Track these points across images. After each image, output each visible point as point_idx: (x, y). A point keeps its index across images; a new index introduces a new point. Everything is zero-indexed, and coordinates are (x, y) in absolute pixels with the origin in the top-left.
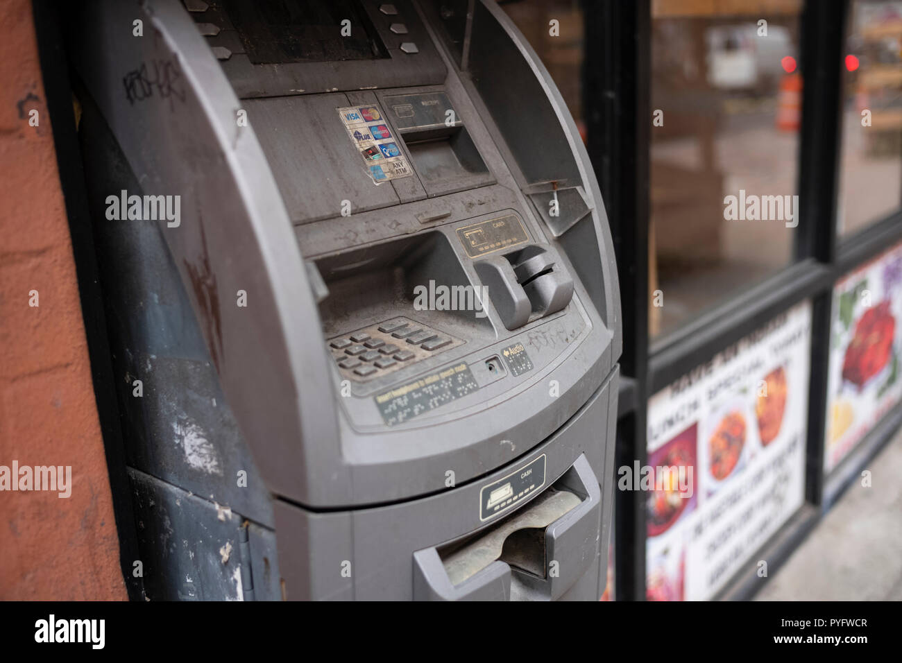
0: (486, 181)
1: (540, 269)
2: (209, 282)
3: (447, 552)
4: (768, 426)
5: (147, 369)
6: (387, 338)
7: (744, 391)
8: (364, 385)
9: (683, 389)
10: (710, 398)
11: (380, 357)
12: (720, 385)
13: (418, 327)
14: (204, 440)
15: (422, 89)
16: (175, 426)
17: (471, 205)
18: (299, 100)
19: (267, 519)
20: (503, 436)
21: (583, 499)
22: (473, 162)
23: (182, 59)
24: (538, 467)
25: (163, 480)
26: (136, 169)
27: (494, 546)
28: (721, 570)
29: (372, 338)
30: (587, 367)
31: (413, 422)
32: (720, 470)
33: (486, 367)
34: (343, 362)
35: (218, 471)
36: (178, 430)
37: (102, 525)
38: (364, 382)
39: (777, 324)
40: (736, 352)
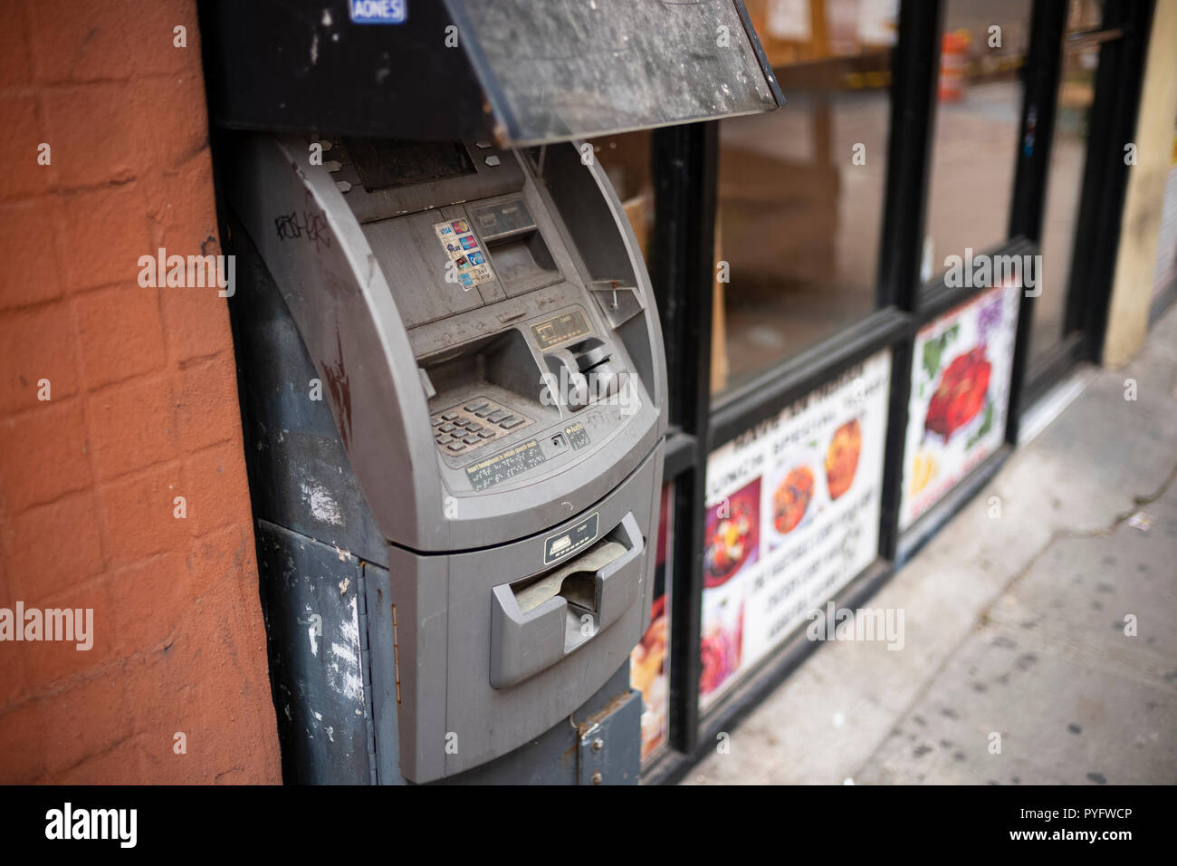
0: (556, 280)
1: (599, 360)
2: (343, 381)
3: (518, 588)
4: (838, 480)
5: (279, 441)
6: (472, 417)
7: (813, 445)
8: (457, 459)
9: (748, 444)
10: (776, 452)
11: (467, 434)
12: (787, 439)
13: (496, 407)
14: (330, 499)
15: (504, 198)
16: (303, 487)
17: (543, 303)
18: (403, 220)
19: (382, 561)
20: (564, 498)
21: (629, 549)
22: (546, 261)
23: (329, 215)
24: (591, 524)
25: (288, 528)
26: (282, 290)
27: (555, 584)
28: (783, 622)
29: (460, 416)
30: (636, 441)
31: (495, 488)
32: (783, 523)
33: (552, 443)
34: (439, 438)
35: (340, 523)
36: (305, 489)
37: (248, 563)
38: (457, 456)
39: (853, 375)
40: (805, 406)
